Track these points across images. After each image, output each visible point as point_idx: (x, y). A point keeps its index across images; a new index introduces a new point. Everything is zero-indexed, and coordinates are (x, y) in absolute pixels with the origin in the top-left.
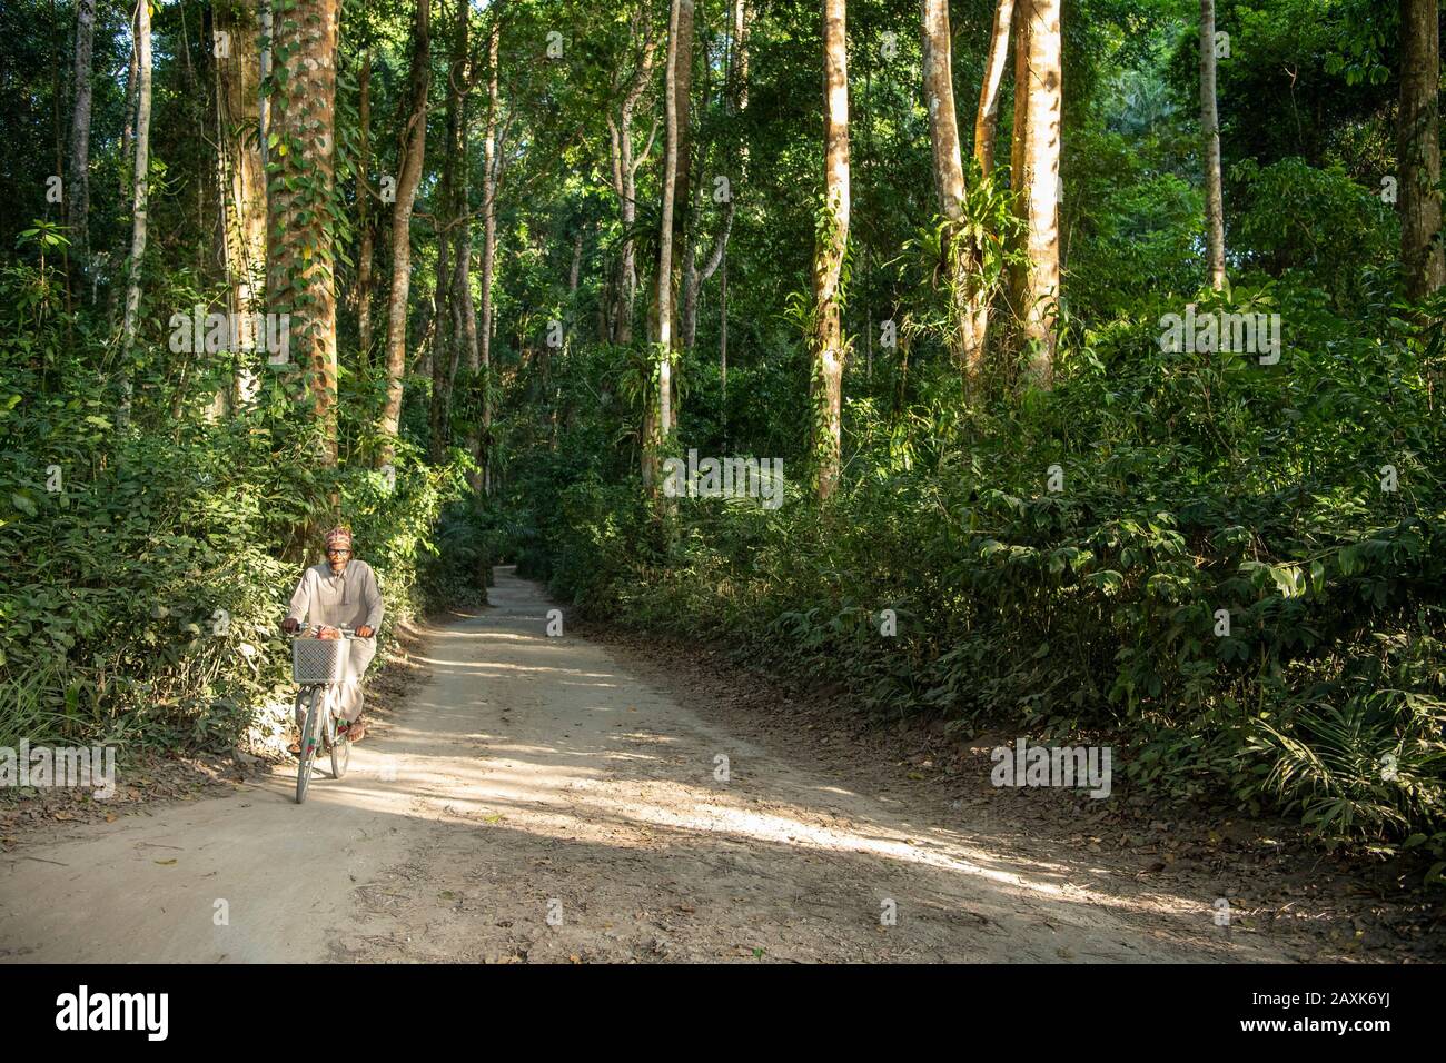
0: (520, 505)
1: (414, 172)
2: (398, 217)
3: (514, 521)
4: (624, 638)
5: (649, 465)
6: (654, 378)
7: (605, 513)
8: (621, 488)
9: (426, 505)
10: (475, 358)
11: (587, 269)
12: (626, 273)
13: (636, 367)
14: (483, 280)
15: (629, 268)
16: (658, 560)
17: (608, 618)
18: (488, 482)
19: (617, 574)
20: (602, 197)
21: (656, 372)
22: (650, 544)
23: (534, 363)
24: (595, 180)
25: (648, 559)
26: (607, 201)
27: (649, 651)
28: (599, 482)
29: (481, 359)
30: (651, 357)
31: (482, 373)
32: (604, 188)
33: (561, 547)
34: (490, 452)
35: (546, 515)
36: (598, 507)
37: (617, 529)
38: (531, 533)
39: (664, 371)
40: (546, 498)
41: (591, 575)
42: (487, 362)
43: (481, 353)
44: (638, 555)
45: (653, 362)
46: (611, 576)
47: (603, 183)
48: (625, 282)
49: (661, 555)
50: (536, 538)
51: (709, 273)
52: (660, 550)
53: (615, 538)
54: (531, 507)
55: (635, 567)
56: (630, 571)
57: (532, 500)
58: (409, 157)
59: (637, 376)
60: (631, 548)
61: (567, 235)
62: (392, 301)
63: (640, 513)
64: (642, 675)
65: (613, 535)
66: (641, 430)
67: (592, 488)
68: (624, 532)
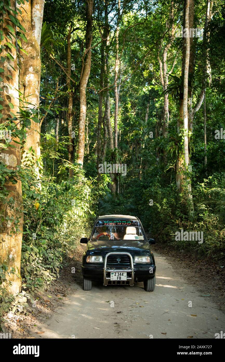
0: (129, 198)
1: (87, 72)
2: (81, 88)
3: (127, 203)
4: (173, 253)
5: (179, 180)
6: (181, 143)
7: (162, 199)
8: (168, 189)
9: (86, 195)
10: (112, 146)
11: (151, 115)
12: (166, 113)
13: (173, 141)
14: (115, 120)
15: (166, 111)
16: (185, 218)
17: (165, 242)
18: (119, 190)
19: (168, 224)
20: (156, 89)
21: (182, 141)
22: (181, 212)
23: (133, 151)
24: (153, 83)
25: (181, 218)
26: (158, 91)
27: (187, 262)
28: (159, 187)
29: (114, 146)
30: (180, 135)
31: (115, 150)
32: (156, 86)
33: (144, 212)
34: (118, 179)
35: (138, 201)
36: (159, 197)
37: (168, 206)
38: (133, 207)
39: (186, 140)
40: (138, 195)
41: (157, 224)
42: (117, 146)
43: (114, 143)
44: (176, 216)
45: (181, 137)
46: (166, 224)
47: (156, 84)
48: (165, 116)
49: (186, 216)
50: (135, 209)
51: (197, 109)
52: (185, 214)
53: (167, 209)
54: (133, 198)
55: (175, 221)
56: (173, 223)
57: (133, 196)
58: (85, 66)
59: (173, 144)
60: (173, 213)
61: (144, 104)
62: (80, 120)
63: (177, 199)
64: (189, 279)
65: (166, 208)
66: (176, 165)
67: (157, 189)
68: (170, 207)
